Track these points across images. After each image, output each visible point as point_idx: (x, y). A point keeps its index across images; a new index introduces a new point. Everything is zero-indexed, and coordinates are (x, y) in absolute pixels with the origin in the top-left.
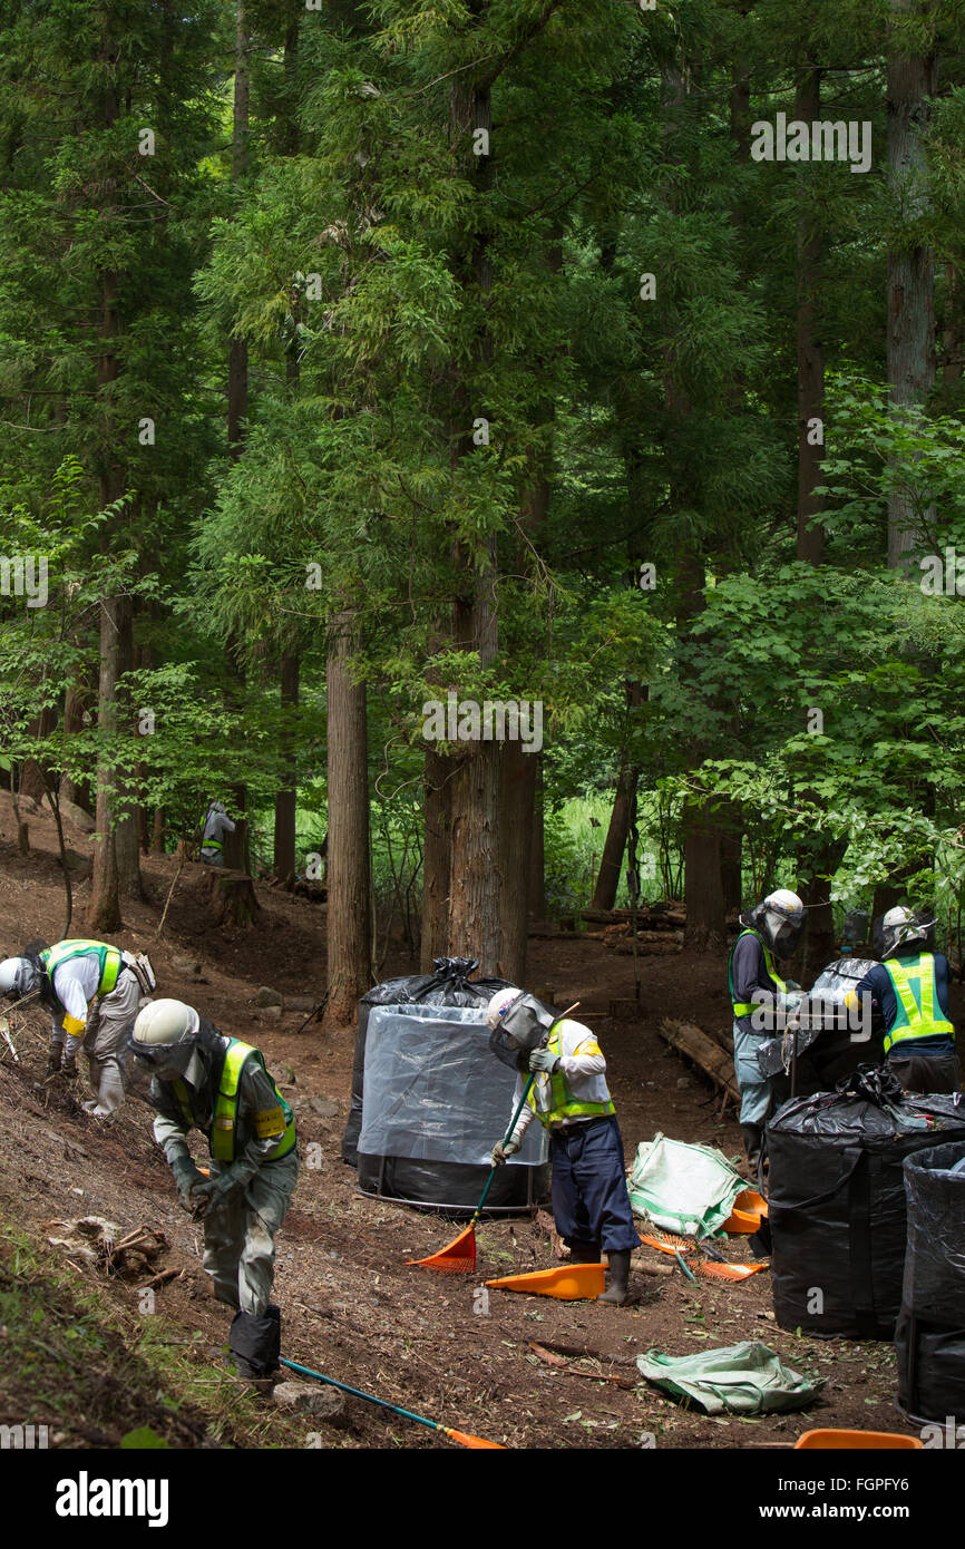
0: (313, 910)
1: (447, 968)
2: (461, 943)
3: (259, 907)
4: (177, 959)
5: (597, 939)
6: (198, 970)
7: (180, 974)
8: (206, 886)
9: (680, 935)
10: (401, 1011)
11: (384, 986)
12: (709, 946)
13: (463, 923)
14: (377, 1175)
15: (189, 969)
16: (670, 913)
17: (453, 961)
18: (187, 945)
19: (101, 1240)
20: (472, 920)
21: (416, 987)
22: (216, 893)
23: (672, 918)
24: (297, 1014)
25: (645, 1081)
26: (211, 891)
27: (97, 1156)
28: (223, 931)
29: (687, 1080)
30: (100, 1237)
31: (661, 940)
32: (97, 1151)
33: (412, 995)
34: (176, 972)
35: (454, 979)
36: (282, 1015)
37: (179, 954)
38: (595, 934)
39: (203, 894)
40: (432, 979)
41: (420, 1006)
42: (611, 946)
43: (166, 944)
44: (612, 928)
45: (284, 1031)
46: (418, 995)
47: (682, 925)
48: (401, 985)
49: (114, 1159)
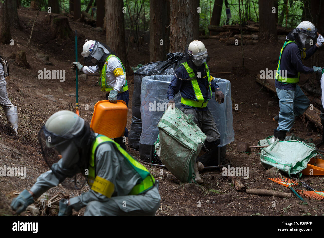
0: (94, 30)
1: (173, 57)
2: (177, 45)
3: (71, 30)
4: (38, 55)
5: (216, 39)
6: (48, 59)
7: (40, 61)
8: (47, 22)
9: (255, 36)
10: (155, 79)
11: (145, 67)
12: (270, 41)
13: (177, 36)
14: (149, 154)
15: (44, 59)
16: (249, 26)
17: (175, 54)
18: (41, 48)
19: (39, 201)
20: (181, 35)
21: (160, 66)
22: (52, 25)
23: (249, 28)
24: (94, 77)
25: (253, 103)
26: (50, 24)
27: (25, 154)
28: (56, 41)
29: (273, 102)
30: (39, 199)
31: (245, 38)
32: (24, 151)
33: (159, 70)
34: (38, 61)
35: (176, 62)
36: (87, 78)
37: (38, 52)
38: (215, 37)
39: (46, 25)
40: (167, 63)
41: (164, 76)
42: (223, 41)
43: (32, 48)
44: (223, 33)
45: (89, 85)
46: (162, 70)
47: (255, 32)
48: (153, 66)
49: (32, 154)
